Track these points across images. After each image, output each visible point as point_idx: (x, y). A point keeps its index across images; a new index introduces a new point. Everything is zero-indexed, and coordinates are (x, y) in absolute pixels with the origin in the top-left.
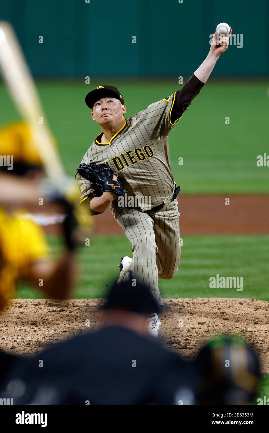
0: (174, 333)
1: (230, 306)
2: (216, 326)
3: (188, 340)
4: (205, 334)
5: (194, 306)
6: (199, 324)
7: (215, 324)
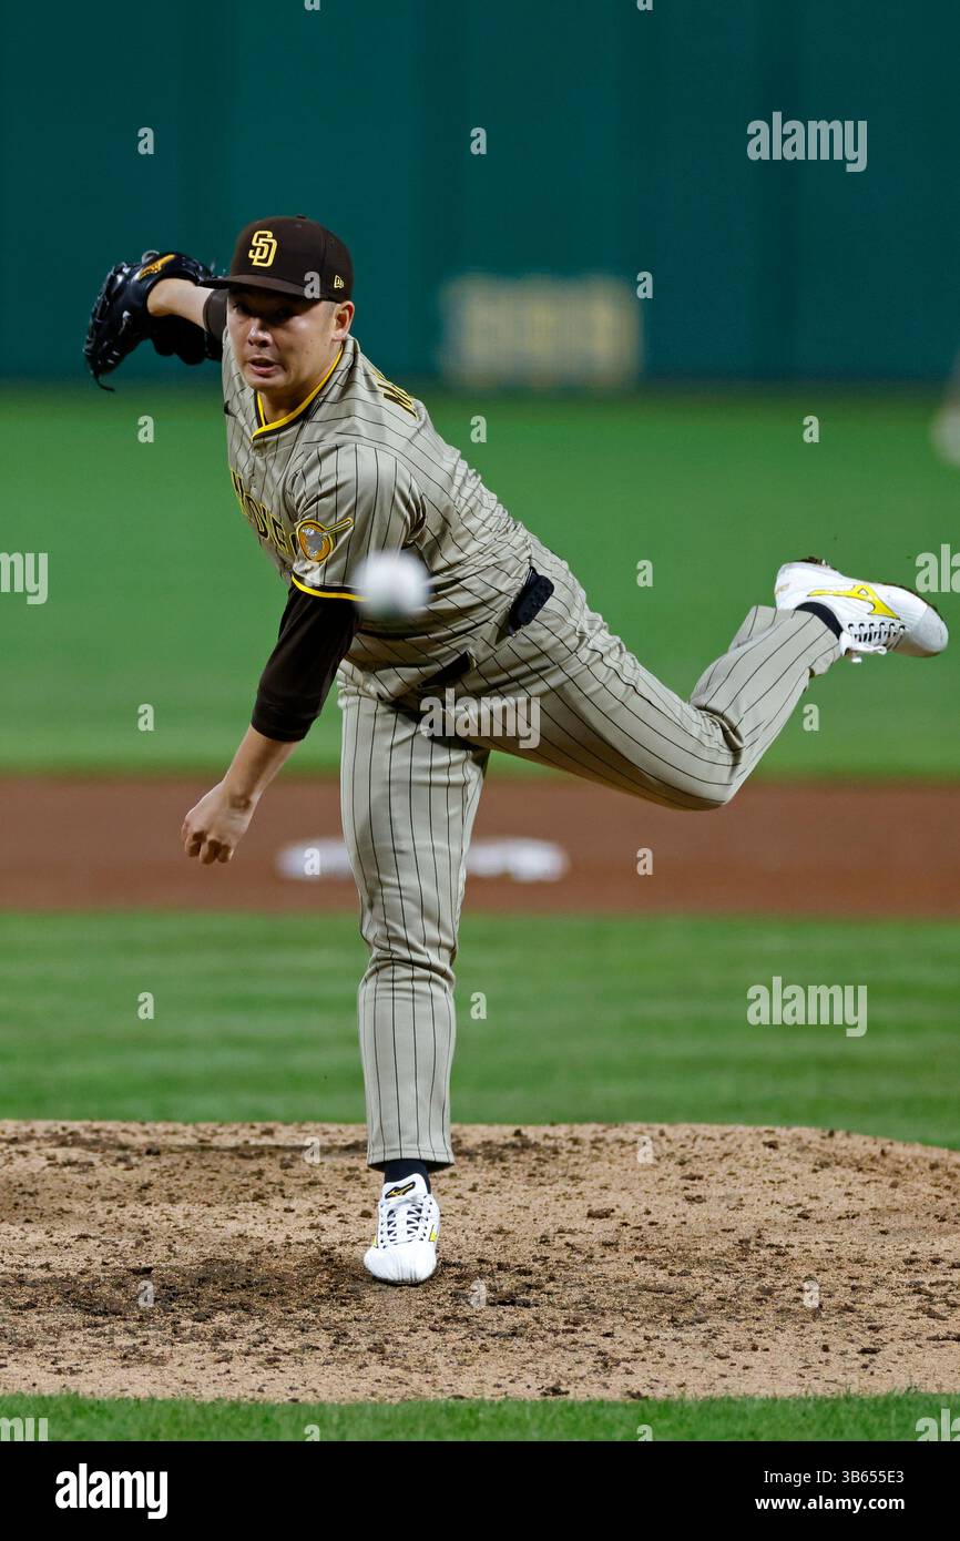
0: (487, 1249)
1: (726, 1155)
2: (652, 1224)
3: (530, 1273)
4: (598, 1251)
5: (595, 1152)
6: (590, 1215)
7: (651, 1218)
